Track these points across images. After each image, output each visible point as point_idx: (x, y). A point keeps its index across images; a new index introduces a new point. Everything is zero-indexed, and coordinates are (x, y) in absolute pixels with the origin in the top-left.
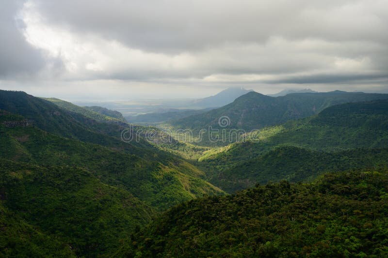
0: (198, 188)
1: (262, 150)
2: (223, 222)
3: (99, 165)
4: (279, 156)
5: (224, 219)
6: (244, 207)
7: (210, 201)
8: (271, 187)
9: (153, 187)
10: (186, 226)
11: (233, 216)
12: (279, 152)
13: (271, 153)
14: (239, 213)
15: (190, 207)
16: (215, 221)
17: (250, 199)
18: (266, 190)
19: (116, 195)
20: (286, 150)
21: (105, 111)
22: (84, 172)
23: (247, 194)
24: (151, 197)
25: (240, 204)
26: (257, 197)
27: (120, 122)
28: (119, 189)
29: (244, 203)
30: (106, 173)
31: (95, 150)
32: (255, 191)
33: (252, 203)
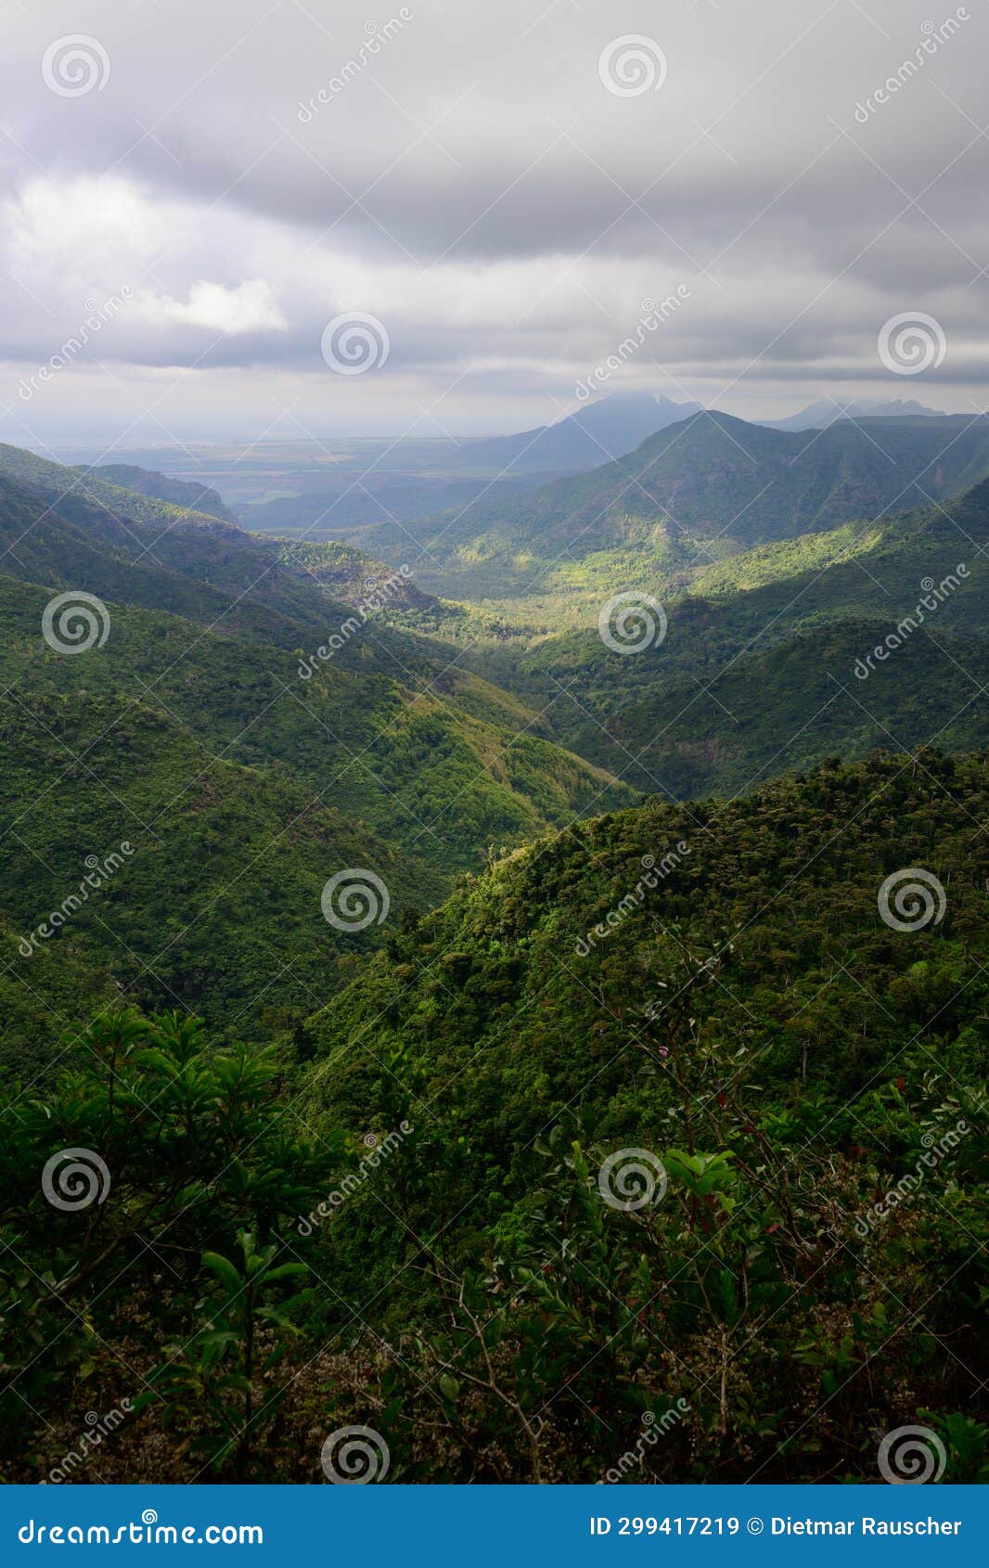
0: (537, 773)
1: (752, 632)
2: (731, 894)
4: (826, 655)
5: (736, 884)
6: (803, 840)
7: (676, 821)
8: (887, 771)
9: (377, 770)
11: (763, 874)
12: (827, 641)
13: (800, 643)
14: (786, 862)
15: (603, 844)
16: (705, 889)
17: (817, 814)
18: (871, 780)
19: (265, 801)
20: (854, 632)
21: (156, 484)
22: (144, 714)
23: (806, 795)
24: (372, 804)
25: (784, 829)
26: (844, 805)
27: (218, 527)
29: (801, 828)
30: (205, 717)
31: (161, 633)
32: (833, 785)
33: (828, 825)
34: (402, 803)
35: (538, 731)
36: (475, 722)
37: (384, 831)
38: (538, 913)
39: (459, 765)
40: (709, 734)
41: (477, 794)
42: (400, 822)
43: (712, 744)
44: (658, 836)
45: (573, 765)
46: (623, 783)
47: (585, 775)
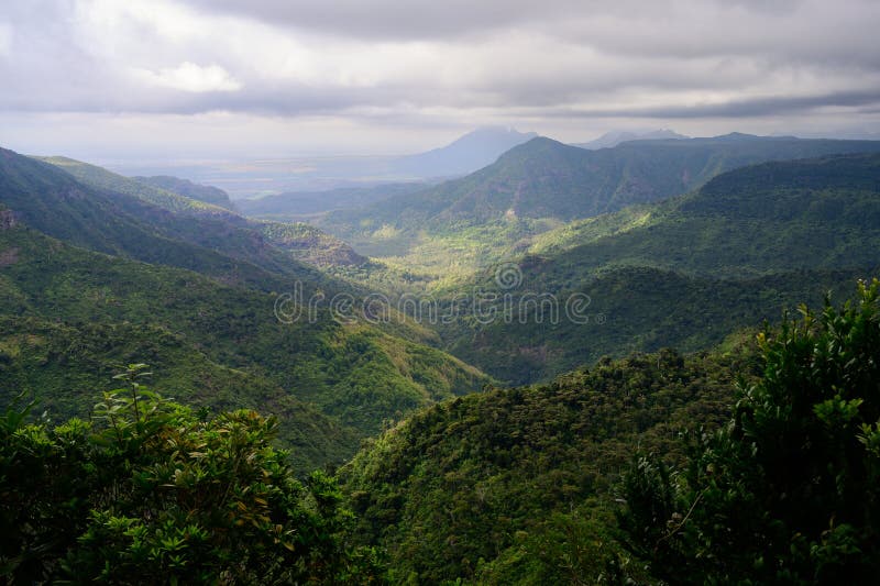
0: (429, 370)
1: (569, 276)
2: (539, 449)
3: (192, 319)
4: (615, 289)
5: (541, 441)
6: (585, 412)
7: (502, 401)
8: (640, 365)
9: (324, 369)
10: (451, 459)
11: (560, 435)
12: (614, 281)
13: (597, 282)
14: (574, 426)
15: (456, 417)
16: (521, 445)
17: (595, 394)
18: (630, 372)
19: (247, 392)
20: (631, 275)
21: (186, 189)
22: (167, 336)
23: (588, 382)
24: (321, 392)
25: (574, 405)
26: (612, 389)
27: (225, 215)
28: (253, 377)
29: (584, 403)
30: (211, 337)
31: (183, 283)
32: (606, 375)
33: (602, 401)
34: (341, 390)
35: (433, 343)
36: (389, 337)
37: (328, 410)
38: (414, 464)
39: (377, 365)
40: (541, 342)
41: (389, 384)
42: (339, 403)
43: (543, 348)
44: (492, 411)
45: (453, 364)
46: (485, 375)
47: (461, 370)
